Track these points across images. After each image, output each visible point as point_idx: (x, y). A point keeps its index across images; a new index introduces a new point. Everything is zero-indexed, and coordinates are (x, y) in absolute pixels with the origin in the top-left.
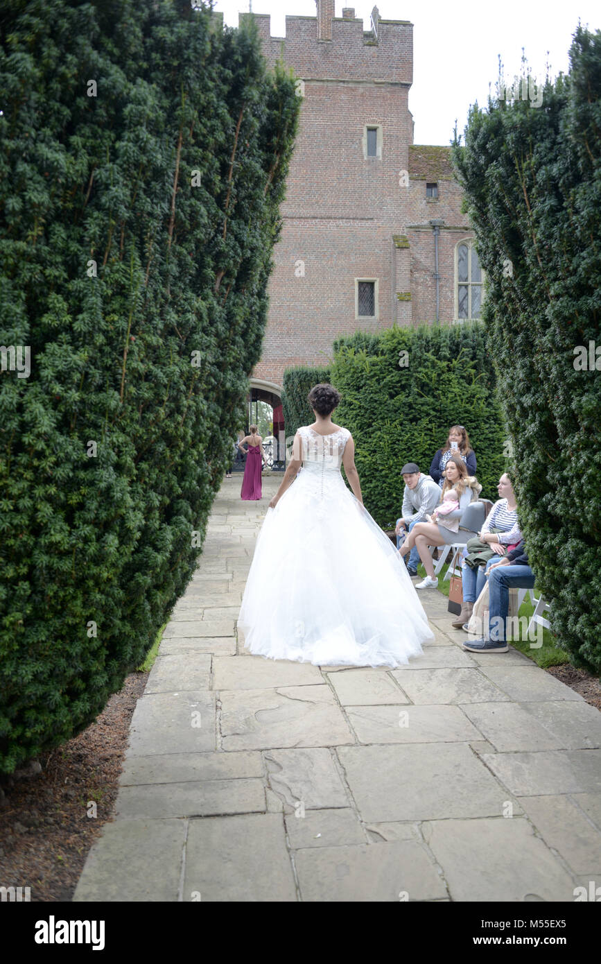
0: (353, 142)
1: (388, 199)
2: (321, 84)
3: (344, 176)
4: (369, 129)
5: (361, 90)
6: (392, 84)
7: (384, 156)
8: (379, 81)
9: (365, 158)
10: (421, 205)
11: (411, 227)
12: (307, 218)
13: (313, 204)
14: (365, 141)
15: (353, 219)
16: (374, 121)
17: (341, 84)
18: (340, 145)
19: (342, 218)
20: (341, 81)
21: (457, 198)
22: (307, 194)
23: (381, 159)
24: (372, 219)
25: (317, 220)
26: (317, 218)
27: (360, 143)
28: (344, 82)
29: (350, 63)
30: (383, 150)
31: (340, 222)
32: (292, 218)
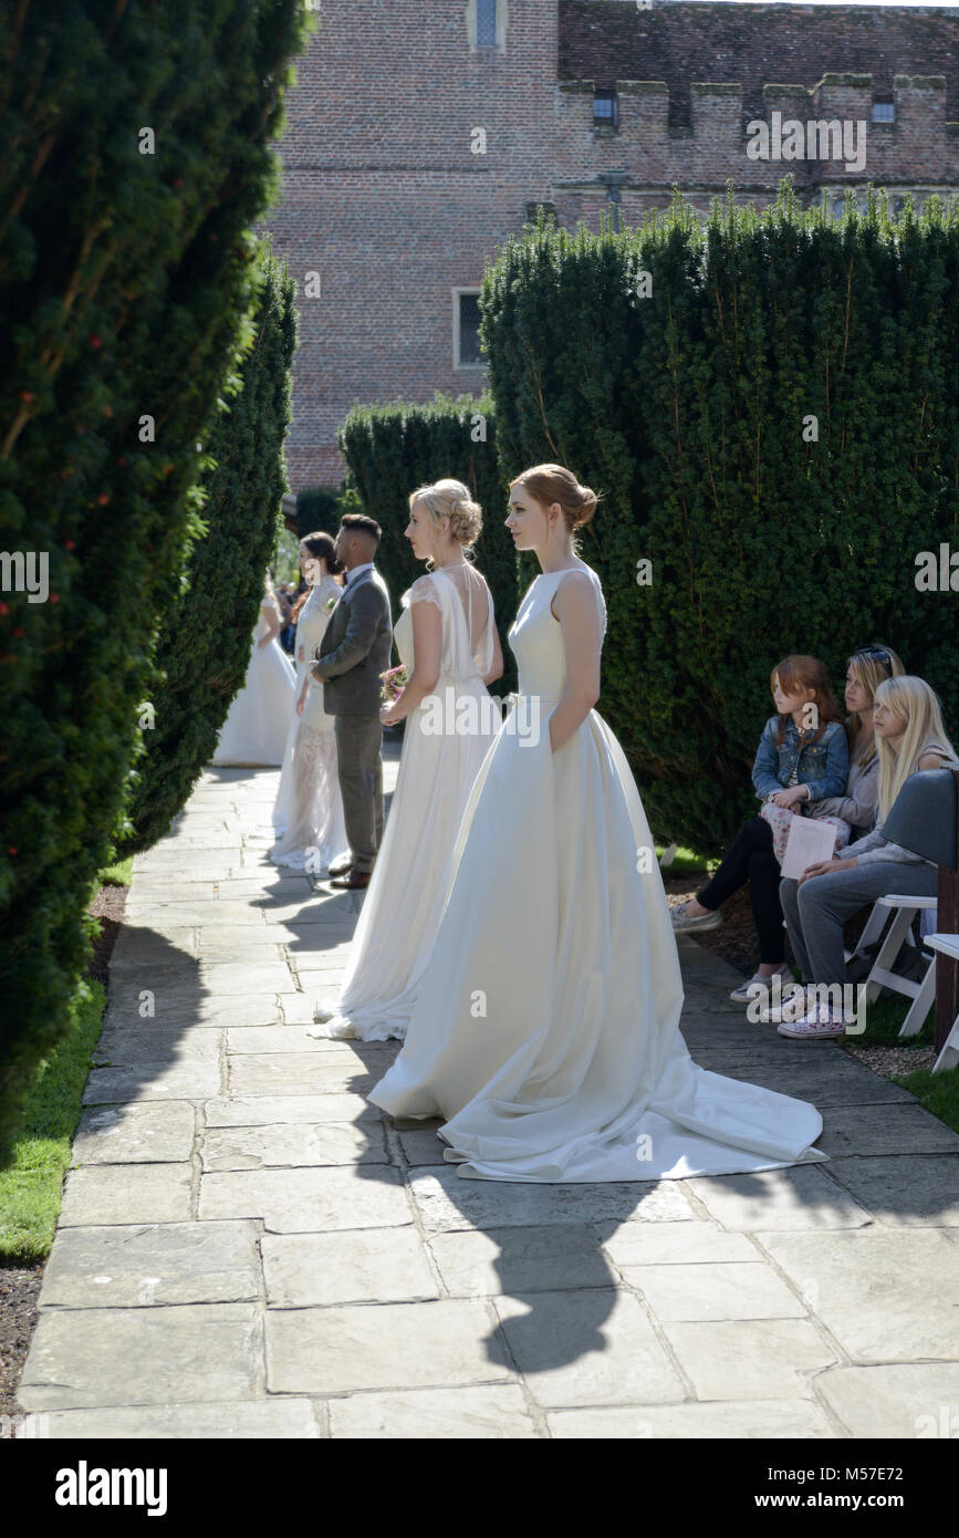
0: (448, 18)
1: (517, 130)
3: (431, 86)
7: (509, 45)
9: (473, 50)
10: (584, 141)
11: (563, 186)
12: (356, 169)
13: (369, 142)
14: (471, 15)
15: (450, 170)
18: (423, 24)
19: (427, 169)
21: (655, 127)
22: (357, 122)
23: (503, 50)
24: (486, 170)
25: (378, 174)
26: (372, 168)
27: (463, 19)
30: (509, 34)
31: (426, 179)
32: (328, 169)
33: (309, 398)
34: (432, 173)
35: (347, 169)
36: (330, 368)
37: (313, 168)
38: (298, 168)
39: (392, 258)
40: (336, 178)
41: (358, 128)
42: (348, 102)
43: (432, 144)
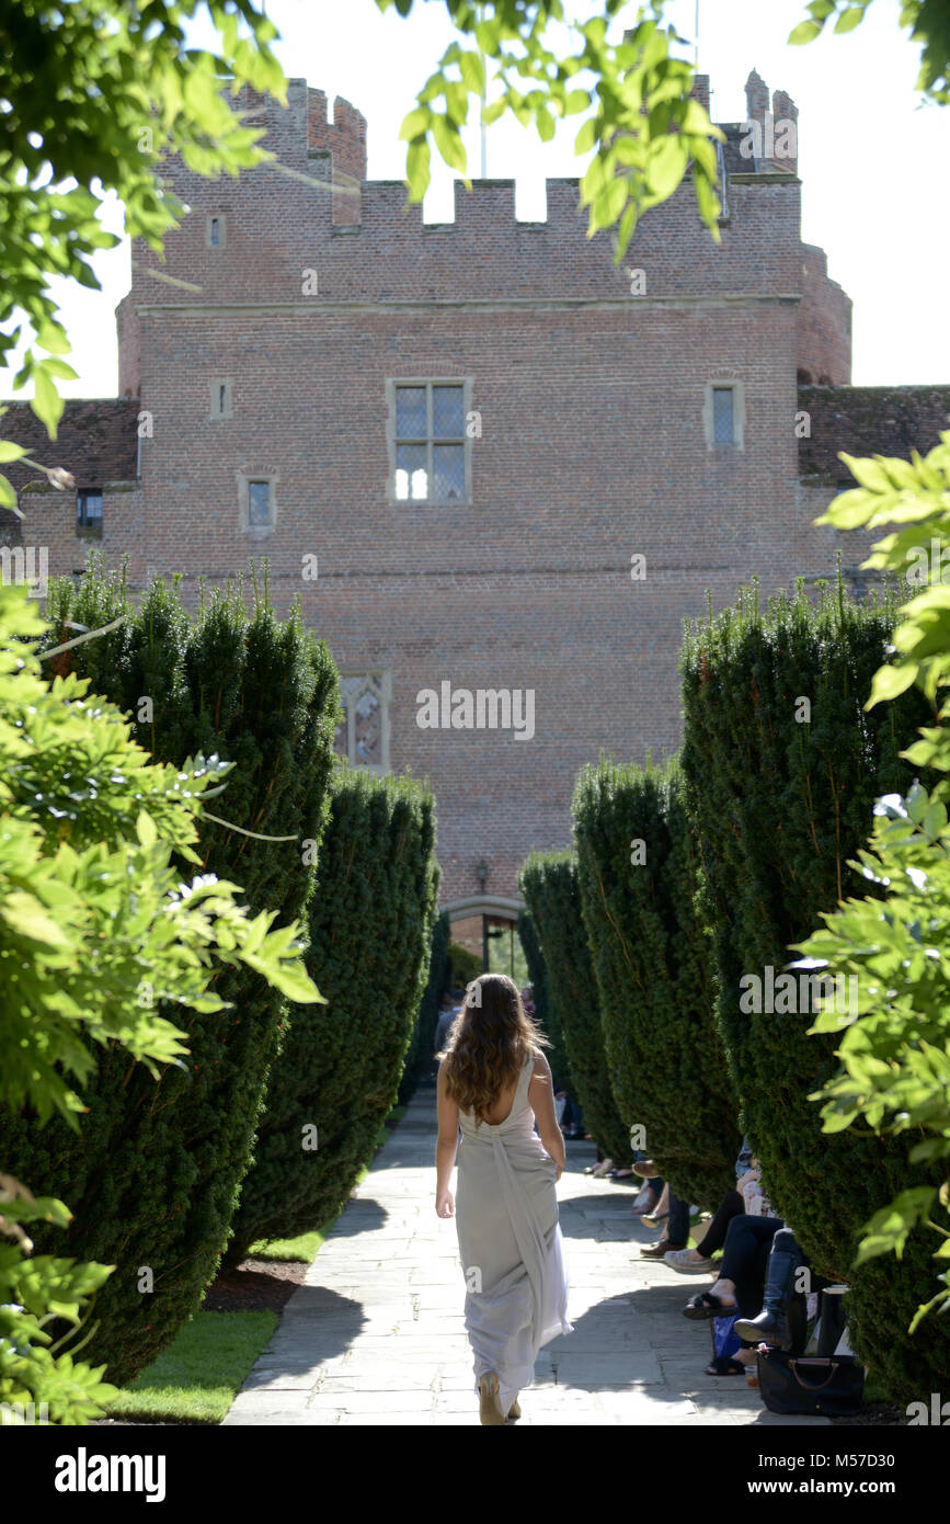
0: (684, 418)
1: (758, 527)
2: (617, 307)
3: (668, 486)
4: (716, 389)
5: (698, 316)
6: (761, 300)
7: (747, 441)
8: (735, 295)
9: (710, 448)
12: (592, 571)
13: (605, 543)
14: (708, 413)
15: (688, 569)
16: (725, 375)
17: (659, 306)
18: (659, 426)
19: (665, 568)
20: (657, 301)
22: (593, 524)
23: (741, 448)
24: (725, 567)
25: (613, 575)
26: (608, 569)
27: (699, 419)
28: (663, 301)
29: (675, 265)
30: (747, 431)
31: (664, 578)
32: (564, 572)
33: (545, 804)
34: (669, 573)
35: (583, 570)
36: (566, 772)
37: (548, 571)
38: (533, 571)
39: (629, 658)
40: (571, 581)
41: (594, 530)
42: (583, 504)
43: (669, 543)
